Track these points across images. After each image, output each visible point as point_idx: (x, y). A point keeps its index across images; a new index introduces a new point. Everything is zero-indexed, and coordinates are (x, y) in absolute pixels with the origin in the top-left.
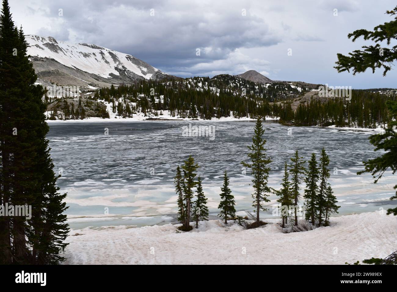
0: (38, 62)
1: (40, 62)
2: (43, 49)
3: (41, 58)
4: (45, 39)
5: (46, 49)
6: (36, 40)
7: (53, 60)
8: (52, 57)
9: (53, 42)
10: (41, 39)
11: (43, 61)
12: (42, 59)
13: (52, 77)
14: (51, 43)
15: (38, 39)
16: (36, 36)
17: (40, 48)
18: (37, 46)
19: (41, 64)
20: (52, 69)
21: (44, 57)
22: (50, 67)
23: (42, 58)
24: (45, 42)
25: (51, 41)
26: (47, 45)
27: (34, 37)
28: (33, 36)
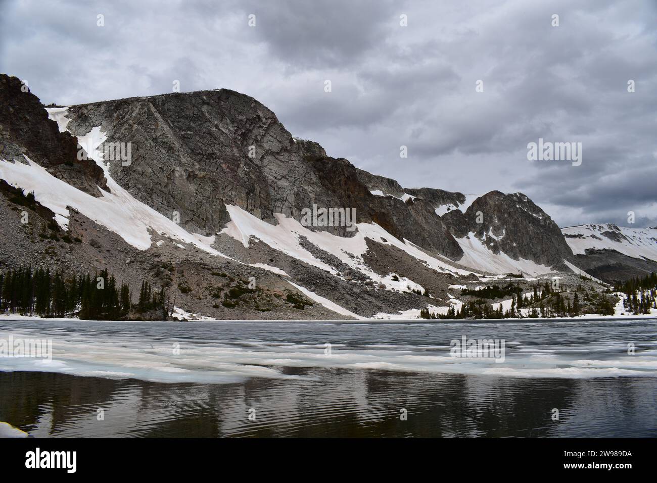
0: (595, 255)
1: (597, 256)
2: (600, 239)
3: (598, 250)
4: (603, 227)
5: (605, 239)
6: (592, 229)
7: (614, 251)
8: (612, 248)
9: (614, 230)
10: (598, 228)
11: (601, 253)
12: (599, 252)
13: (613, 272)
14: (611, 231)
15: (594, 229)
16: (591, 225)
17: (597, 238)
18: (593, 236)
19: (599, 257)
20: (612, 262)
21: (601, 248)
22: (609, 260)
23: (600, 250)
24: (603, 231)
25: (611, 229)
26: (606, 234)
27: (590, 226)
28: (587, 226)
